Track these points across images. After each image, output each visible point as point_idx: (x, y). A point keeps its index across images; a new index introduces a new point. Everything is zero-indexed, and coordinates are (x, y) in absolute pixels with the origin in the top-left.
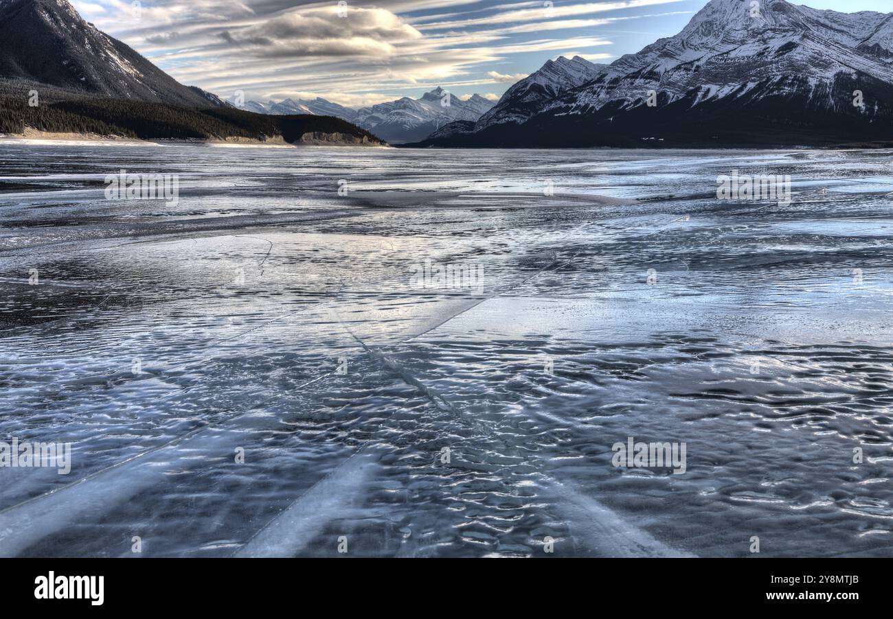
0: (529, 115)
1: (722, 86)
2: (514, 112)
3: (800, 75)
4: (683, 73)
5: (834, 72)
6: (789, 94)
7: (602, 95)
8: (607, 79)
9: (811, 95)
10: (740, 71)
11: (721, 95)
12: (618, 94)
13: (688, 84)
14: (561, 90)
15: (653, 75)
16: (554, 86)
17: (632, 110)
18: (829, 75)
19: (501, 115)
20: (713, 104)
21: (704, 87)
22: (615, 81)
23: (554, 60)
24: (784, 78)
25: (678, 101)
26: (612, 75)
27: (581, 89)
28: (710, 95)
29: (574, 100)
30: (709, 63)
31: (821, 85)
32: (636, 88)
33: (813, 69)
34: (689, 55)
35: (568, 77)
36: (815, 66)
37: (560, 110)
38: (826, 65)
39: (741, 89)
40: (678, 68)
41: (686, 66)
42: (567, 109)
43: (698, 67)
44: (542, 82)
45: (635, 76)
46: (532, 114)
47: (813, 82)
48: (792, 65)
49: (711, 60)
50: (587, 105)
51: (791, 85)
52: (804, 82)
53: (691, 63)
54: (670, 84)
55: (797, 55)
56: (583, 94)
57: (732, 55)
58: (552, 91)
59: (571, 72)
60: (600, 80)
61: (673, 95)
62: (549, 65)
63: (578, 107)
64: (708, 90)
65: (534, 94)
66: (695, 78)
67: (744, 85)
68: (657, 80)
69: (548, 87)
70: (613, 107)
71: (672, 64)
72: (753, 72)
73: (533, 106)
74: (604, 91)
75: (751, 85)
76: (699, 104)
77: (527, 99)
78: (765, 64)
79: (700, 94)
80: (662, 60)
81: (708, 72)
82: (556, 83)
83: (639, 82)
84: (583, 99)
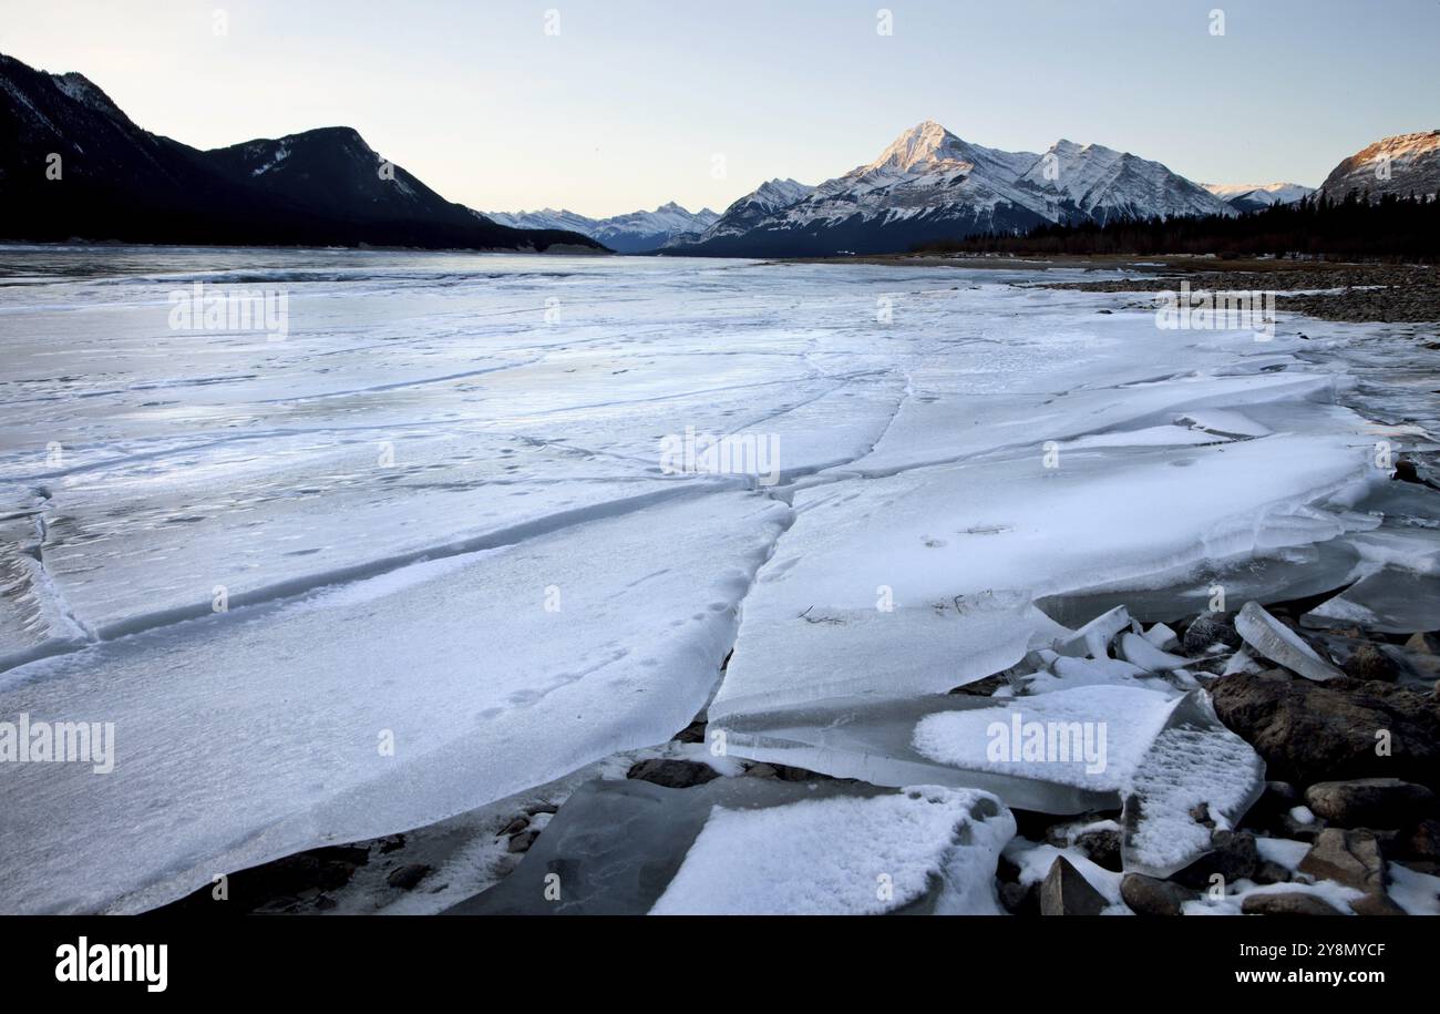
0: (746, 229)
1: (907, 210)
2: (734, 226)
3: (968, 203)
4: (875, 197)
5: (995, 202)
6: (960, 218)
7: (809, 213)
8: (814, 199)
9: (976, 220)
10: (921, 198)
11: (906, 217)
12: (821, 213)
13: (880, 206)
14: (775, 208)
15: (851, 198)
16: (769, 204)
17: (834, 227)
18: (991, 204)
19: (723, 229)
20: (900, 224)
21: (893, 209)
22: (820, 202)
23: (770, 180)
24: (956, 205)
25: (871, 221)
26: (817, 197)
27: (791, 207)
28: (897, 217)
29: (786, 217)
30: (896, 189)
31: (984, 212)
32: (837, 208)
33: (978, 199)
34: (881, 182)
35: (782, 197)
36: (980, 196)
37: (773, 225)
38: (989, 196)
39: (921, 213)
40: (872, 192)
41: (878, 191)
42: (779, 224)
43: (888, 192)
44: (760, 200)
45: (836, 198)
46: (750, 228)
47: (978, 209)
48: (962, 194)
49: (899, 187)
50: (796, 222)
51: (959, 211)
52: (971, 209)
53: (883, 189)
54: (865, 206)
55: (967, 186)
56: (793, 212)
57: (916, 183)
58: (767, 208)
59: (783, 192)
60: (807, 200)
61: (868, 215)
62: (766, 186)
63: (788, 223)
64: (896, 213)
65: (752, 211)
66: (885, 202)
67: (924, 210)
68: (855, 202)
69: (765, 205)
70: (817, 224)
71: (868, 188)
72: (931, 199)
73: (751, 221)
74: (810, 210)
75: (930, 210)
76: (887, 224)
77: (746, 215)
78: (941, 192)
79: (889, 216)
80: (859, 186)
81: (895, 197)
82: (772, 201)
83: (839, 203)
84: (793, 216)
